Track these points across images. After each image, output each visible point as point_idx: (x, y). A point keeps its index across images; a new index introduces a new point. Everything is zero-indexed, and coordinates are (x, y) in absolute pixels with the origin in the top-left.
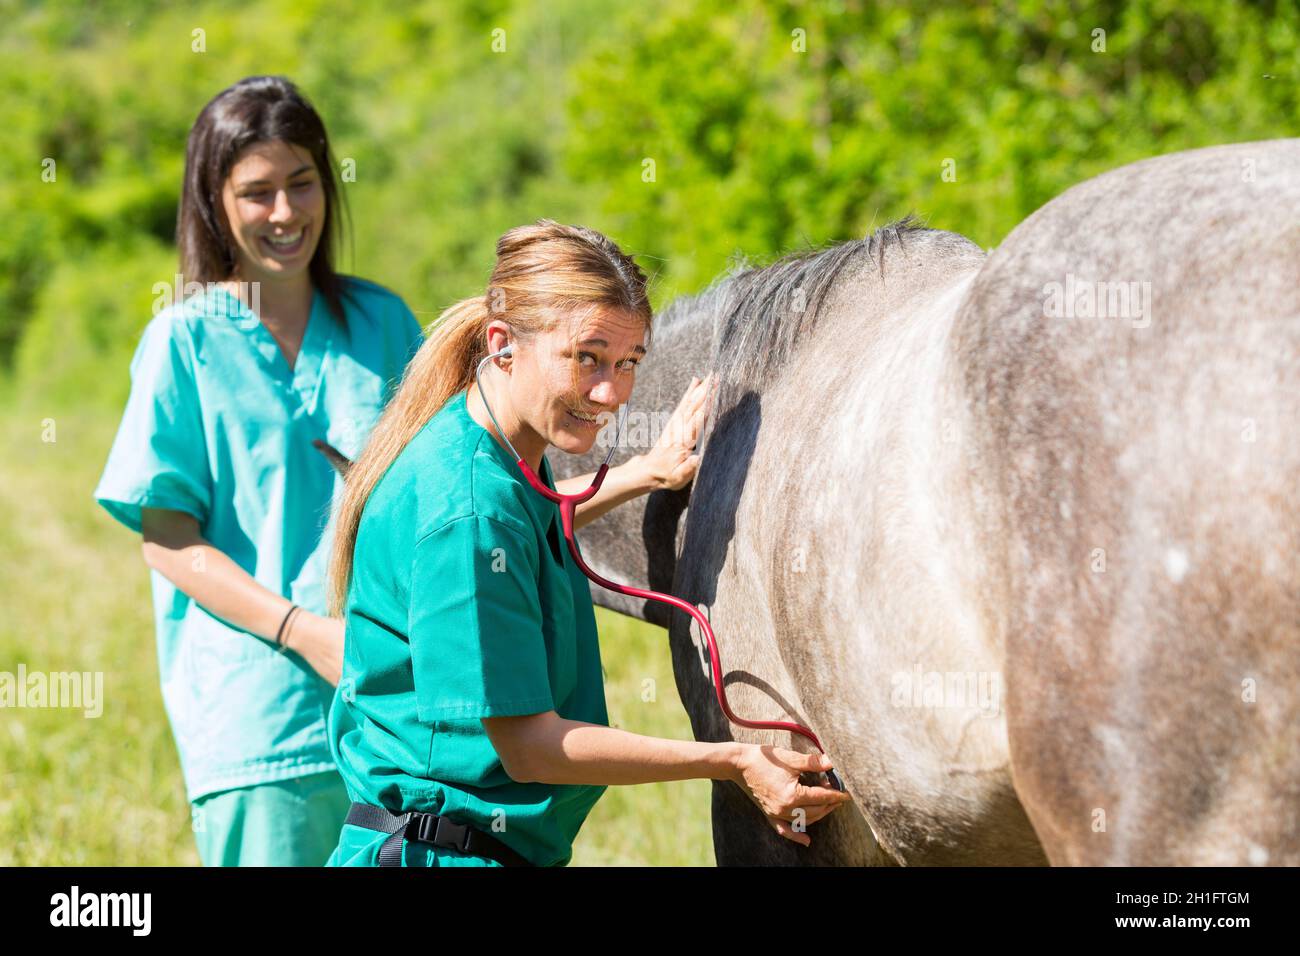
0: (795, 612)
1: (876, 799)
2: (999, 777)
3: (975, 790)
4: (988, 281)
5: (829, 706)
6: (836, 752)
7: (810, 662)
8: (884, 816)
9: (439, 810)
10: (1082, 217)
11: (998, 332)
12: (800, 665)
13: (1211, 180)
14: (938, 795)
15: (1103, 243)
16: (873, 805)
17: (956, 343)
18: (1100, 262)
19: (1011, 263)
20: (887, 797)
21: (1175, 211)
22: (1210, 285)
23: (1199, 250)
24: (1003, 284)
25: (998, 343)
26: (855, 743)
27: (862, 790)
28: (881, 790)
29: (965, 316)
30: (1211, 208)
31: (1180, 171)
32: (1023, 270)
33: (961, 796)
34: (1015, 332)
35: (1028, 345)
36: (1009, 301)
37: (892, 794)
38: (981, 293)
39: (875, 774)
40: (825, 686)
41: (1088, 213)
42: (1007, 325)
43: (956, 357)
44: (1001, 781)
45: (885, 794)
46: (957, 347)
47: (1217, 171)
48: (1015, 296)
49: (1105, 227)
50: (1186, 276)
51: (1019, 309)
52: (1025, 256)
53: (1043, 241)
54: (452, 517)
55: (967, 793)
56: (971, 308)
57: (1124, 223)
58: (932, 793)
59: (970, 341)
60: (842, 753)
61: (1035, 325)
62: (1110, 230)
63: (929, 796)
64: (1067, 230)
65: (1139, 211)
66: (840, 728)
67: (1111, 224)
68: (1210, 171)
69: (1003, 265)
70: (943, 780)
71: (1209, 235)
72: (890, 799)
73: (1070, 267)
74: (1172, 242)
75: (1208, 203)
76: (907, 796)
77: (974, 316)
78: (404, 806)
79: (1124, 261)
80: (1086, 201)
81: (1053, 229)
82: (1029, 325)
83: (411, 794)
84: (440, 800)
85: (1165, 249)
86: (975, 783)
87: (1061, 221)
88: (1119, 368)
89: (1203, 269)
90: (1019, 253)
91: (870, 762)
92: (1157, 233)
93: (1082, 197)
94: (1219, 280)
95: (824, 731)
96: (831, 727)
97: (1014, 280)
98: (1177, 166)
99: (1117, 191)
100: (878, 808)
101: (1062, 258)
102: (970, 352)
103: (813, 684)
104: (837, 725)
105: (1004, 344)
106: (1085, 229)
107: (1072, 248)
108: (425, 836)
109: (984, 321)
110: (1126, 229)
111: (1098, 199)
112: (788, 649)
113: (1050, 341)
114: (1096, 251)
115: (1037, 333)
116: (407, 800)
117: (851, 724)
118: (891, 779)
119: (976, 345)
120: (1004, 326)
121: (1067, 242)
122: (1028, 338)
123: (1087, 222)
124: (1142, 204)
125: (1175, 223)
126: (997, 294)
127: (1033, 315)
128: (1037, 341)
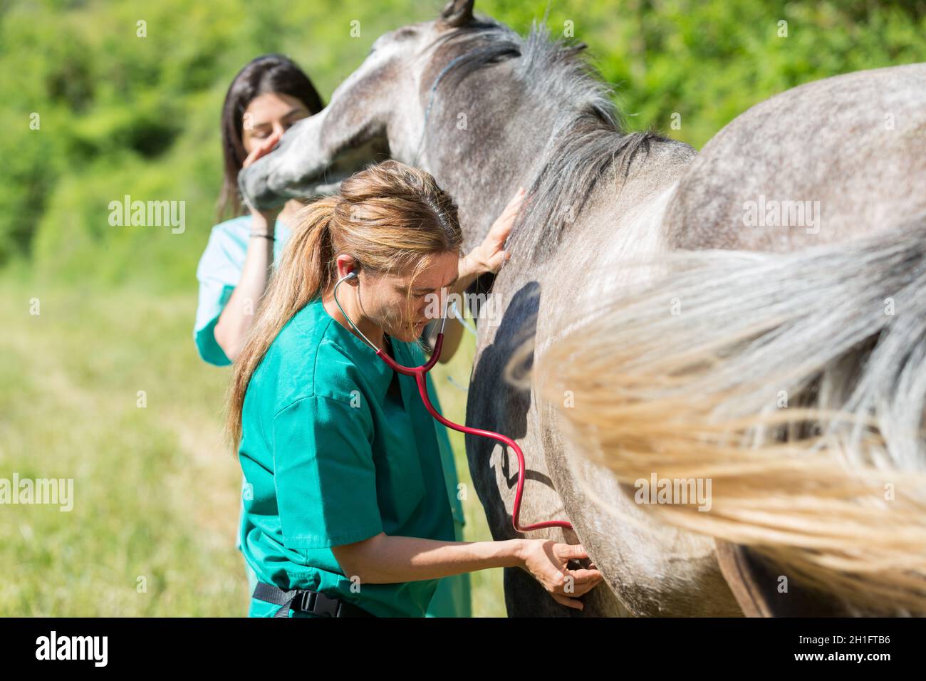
0: (557, 439)
1: (619, 581)
2: (707, 562)
3: (690, 573)
4: (688, 181)
5: (583, 510)
6: (589, 545)
7: (569, 476)
8: (627, 593)
9: (317, 588)
10: (756, 129)
11: (695, 220)
12: (562, 479)
13: (852, 97)
14: (663, 577)
15: (771, 149)
16: (618, 585)
17: (667, 228)
18: (768, 164)
19: (704, 167)
20: (626, 579)
21: (824, 122)
22: (848, 177)
23: (841, 151)
24: (697, 183)
25: (695, 228)
26: (601, 538)
27: (609, 574)
28: (622, 574)
29: (673, 207)
30: (851, 119)
31: (830, 91)
32: (712, 172)
33: (679, 577)
34: (707, 219)
35: (716, 229)
36: (702, 196)
37: (630, 576)
38: (683, 191)
39: (616, 562)
40: (579, 495)
41: (760, 126)
42: (701, 215)
43: (667, 240)
44: (709, 565)
45: (625, 577)
46: (667, 232)
47: (857, 89)
48: (707, 192)
49: (772, 137)
50: (830, 171)
51: (709, 202)
52: (715, 160)
53: (727, 149)
54: (298, 397)
55: (684, 575)
56: (677, 202)
57: (787, 133)
58: (659, 576)
59: (676, 228)
60: (593, 546)
61: (721, 214)
62: (776, 138)
63: (656, 578)
64: (745, 140)
65: (798, 123)
66: (590, 527)
67: (777, 135)
68: (852, 90)
69: (699, 168)
70: (665, 566)
71: (848, 140)
72: (629, 581)
73: (747, 168)
74: (822, 146)
75: (849, 116)
76: (640, 578)
77: (679, 208)
78: (291, 585)
79: (786, 162)
80: (760, 117)
81: (735, 139)
82: (717, 214)
83: (295, 577)
84: (317, 580)
85: (816, 151)
86: (688, 567)
87: (741, 133)
88: (782, 244)
89: (843, 165)
90: (710, 160)
91: (612, 553)
92: (811, 139)
93: (757, 114)
94: (854, 172)
95: (580, 530)
96: (585, 527)
97: (706, 180)
98: (828, 87)
99: (783, 108)
100: (621, 587)
101: (740, 162)
102: (676, 236)
103: (571, 494)
104: (588, 525)
105: (699, 230)
106: (758, 138)
107: (748, 154)
108: (307, 607)
109: (685, 212)
110: (788, 138)
111: (768, 115)
112: (553, 467)
113: (733, 226)
114: (766, 155)
115: (723, 220)
116: (293, 581)
117: (597, 523)
118: (628, 566)
119: (681, 230)
120: (699, 215)
121: (744, 149)
122: (717, 224)
123: (759, 133)
124: (800, 118)
125: (824, 131)
126: (694, 191)
127: (720, 206)
128: (723, 226)
